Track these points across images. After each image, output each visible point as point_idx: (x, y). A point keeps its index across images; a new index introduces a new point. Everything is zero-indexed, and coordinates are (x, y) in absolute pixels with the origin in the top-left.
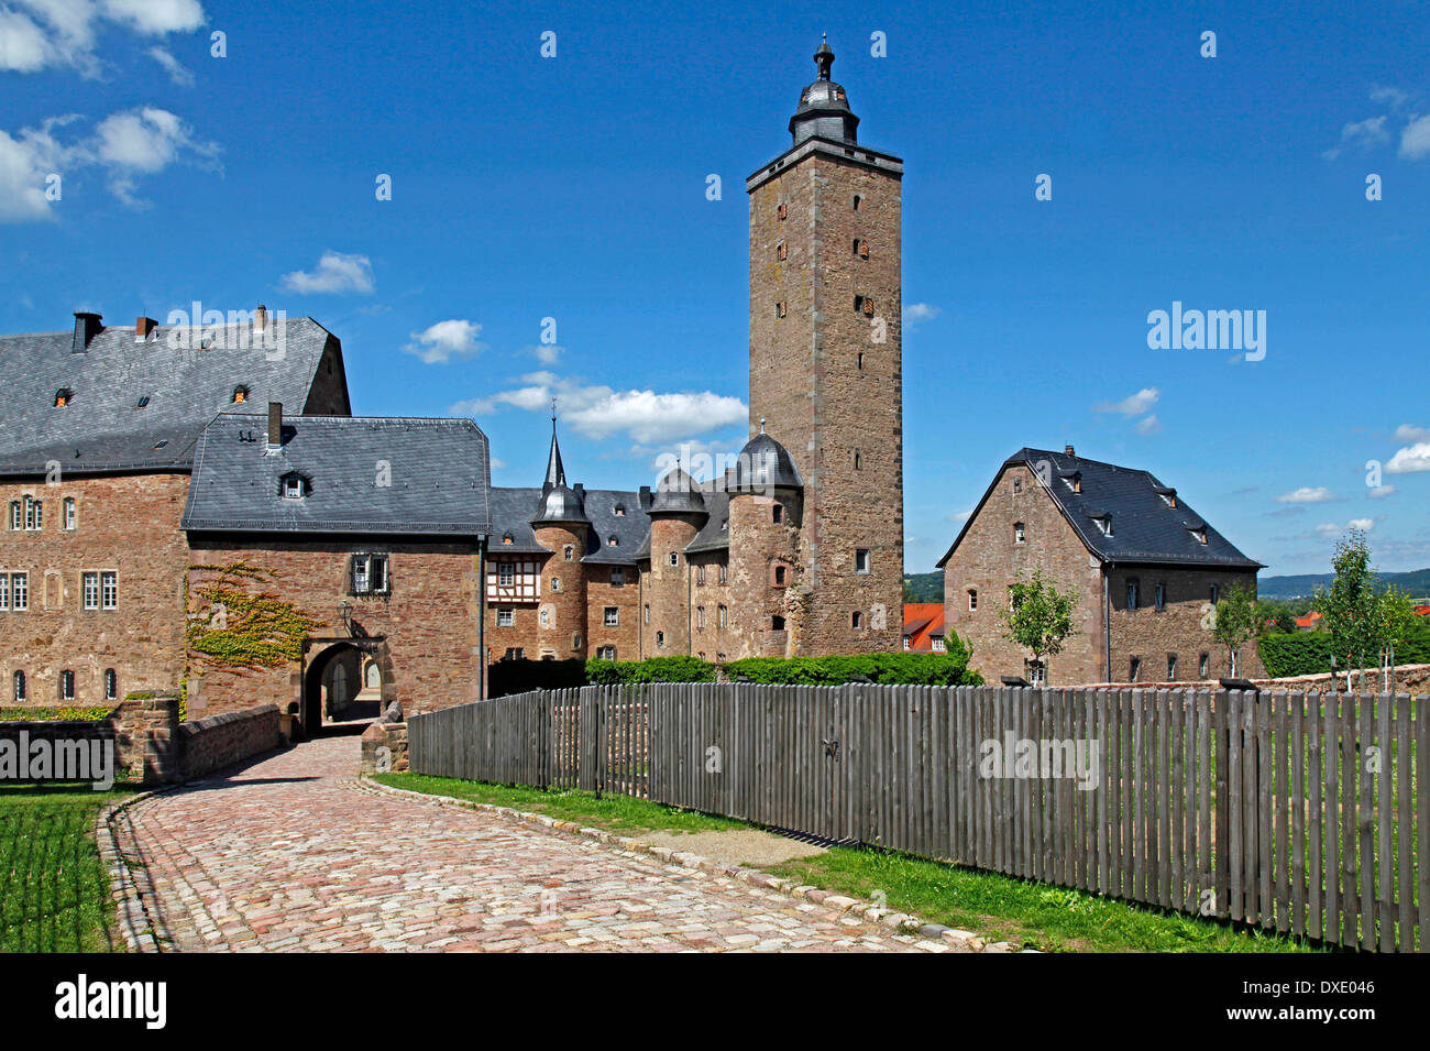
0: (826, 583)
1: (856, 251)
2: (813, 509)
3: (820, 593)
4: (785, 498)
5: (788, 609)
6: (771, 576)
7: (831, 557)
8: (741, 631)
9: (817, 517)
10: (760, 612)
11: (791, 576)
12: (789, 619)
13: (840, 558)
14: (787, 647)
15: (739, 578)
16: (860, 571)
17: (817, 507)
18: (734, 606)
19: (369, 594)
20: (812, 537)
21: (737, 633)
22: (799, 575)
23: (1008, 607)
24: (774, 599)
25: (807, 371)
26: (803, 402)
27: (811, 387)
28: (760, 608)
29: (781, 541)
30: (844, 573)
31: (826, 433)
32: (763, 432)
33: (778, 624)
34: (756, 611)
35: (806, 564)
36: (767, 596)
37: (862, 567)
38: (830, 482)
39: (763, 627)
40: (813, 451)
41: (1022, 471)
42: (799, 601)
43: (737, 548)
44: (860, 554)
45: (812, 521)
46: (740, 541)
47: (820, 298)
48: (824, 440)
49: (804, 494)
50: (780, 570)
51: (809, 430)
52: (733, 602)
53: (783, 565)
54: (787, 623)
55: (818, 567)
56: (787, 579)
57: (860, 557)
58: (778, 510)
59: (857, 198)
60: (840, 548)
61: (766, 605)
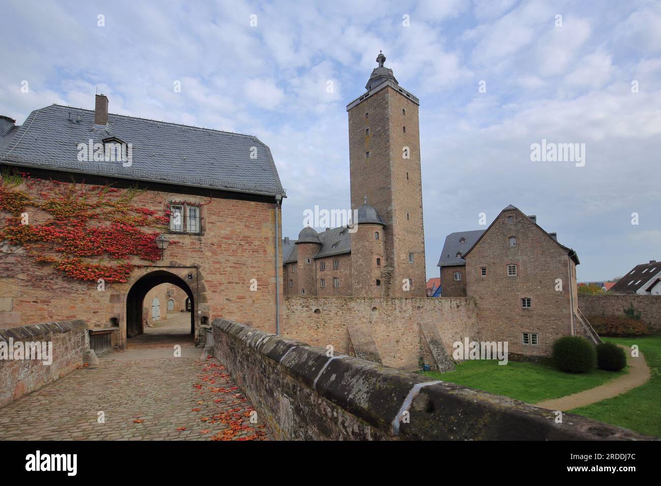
0: (399, 266)
1: (404, 131)
2: (392, 235)
3: (396, 270)
4: (379, 228)
5: (382, 277)
6: (375, 262)
7: (400, 256)
8: (361, 286)
9: (395, 238)
10: (371, 278)
11: (383, 262)
12: (382, 280)
13: (403, 256)
14: (383, 293)
15: (359, 263)
16: (410, 262)
17: (394, 233)
18: (357, 275)
19: (184, 233)
20: (392, 246)
21: (358, 287)
22: (386, 262)
23: (507, 274)
24: (376, 272)
25: (387, 177)
26: (386, 190)
27: (390, 183)
28: (371, 276)
29: (379, 247)
30: (405, 262)
31: (396, 203)
32: (365, 202)
33: (378, 282)
34: (369, 277)
35: (389, 258)
36: (373, 271)
37: (411, 260)
38: (398, 224)
39: (372, 284)
40: (391, 210)
41: (513, 213)
42: (388, 273)
43: (358, 250)
44: (411, 254)
45: (392, 239)
46: (359, 247)
47: (392, 147)
48: (396, 206)
49: (387, 228)
50: (378, 260)
51: (389, 202)
52: (356, 273)
53: (379, 258)
54: (382, 283)
55: (395, 259)
56: (381, 264)
57: (410, 256)
58: (377, 234)
59: (404, 110)
60: (403, 252)
61: (373, 275)
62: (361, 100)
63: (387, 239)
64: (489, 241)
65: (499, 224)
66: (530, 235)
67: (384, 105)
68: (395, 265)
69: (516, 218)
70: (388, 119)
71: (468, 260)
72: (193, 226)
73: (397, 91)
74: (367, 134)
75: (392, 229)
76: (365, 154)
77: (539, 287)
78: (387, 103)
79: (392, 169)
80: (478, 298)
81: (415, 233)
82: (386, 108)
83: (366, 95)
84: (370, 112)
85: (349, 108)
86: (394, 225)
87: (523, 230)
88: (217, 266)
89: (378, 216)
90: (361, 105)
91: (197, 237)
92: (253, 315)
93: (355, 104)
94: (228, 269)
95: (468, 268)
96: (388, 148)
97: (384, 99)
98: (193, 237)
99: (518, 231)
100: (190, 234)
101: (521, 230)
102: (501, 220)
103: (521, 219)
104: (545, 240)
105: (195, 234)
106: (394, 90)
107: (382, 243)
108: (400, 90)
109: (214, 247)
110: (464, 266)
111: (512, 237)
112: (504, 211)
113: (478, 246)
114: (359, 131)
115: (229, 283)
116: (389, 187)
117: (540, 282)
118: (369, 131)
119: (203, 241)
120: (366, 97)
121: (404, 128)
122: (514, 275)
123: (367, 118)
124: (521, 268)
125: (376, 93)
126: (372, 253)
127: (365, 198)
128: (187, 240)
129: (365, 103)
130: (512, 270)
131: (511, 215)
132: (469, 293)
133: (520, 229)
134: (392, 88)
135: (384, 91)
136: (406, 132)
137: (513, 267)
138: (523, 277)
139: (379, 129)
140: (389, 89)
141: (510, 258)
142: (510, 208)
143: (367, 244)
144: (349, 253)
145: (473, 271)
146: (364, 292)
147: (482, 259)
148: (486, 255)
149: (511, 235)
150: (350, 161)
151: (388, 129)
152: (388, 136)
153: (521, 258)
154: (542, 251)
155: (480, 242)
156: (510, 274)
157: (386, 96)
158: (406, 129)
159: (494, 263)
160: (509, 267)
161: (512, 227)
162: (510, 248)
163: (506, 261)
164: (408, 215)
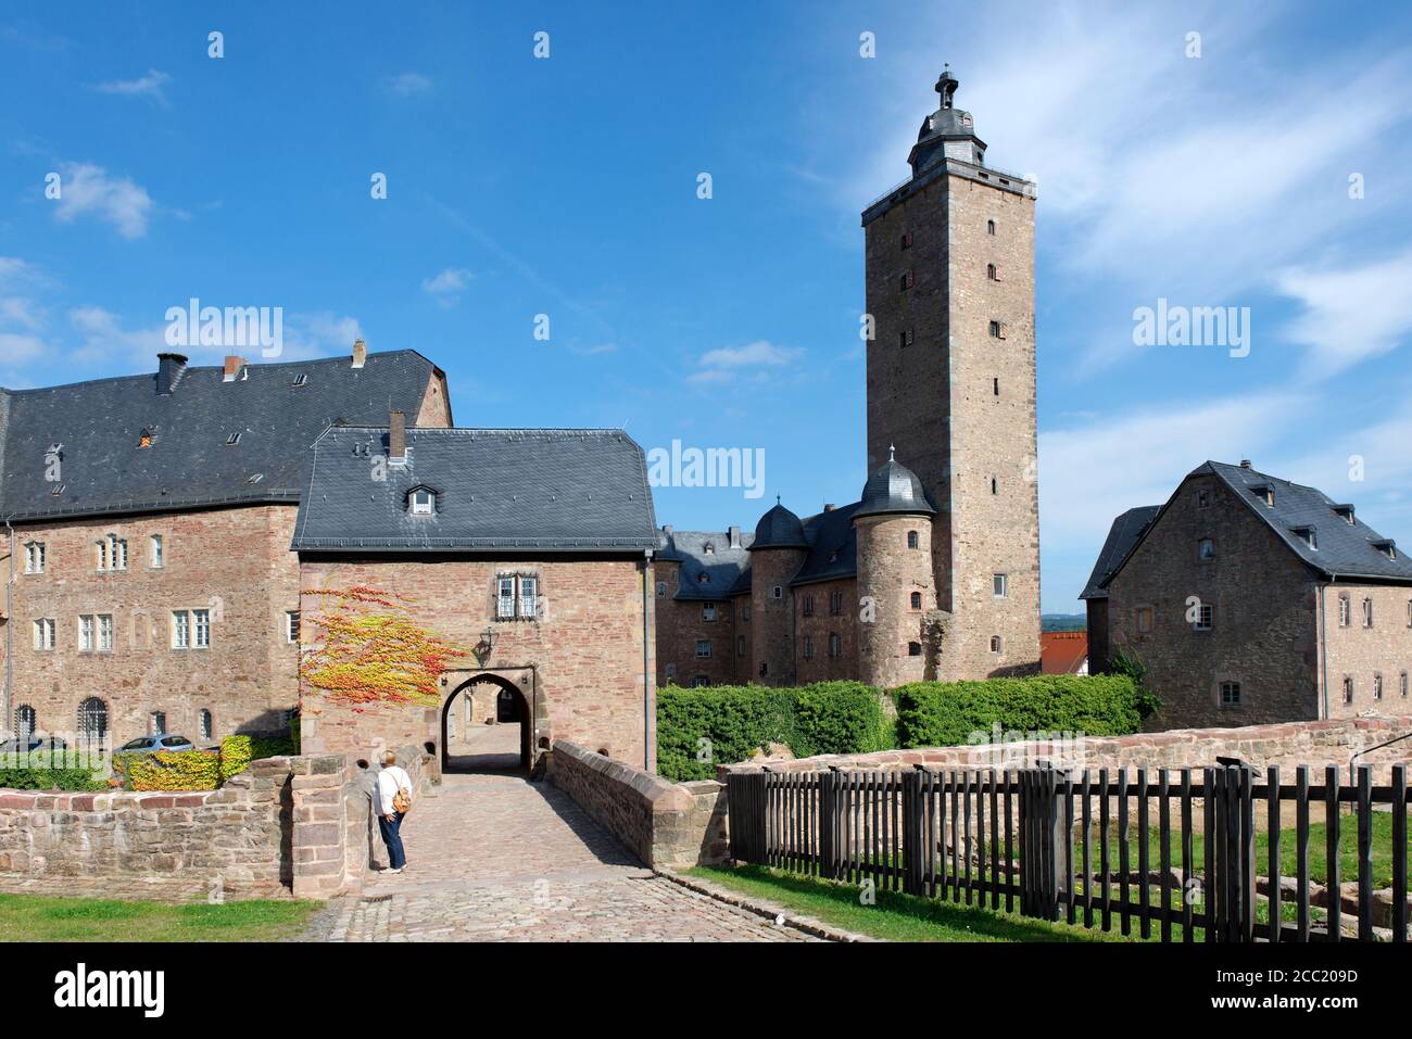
0: (964, 607)
1: (991, 276)
2: (950, 535)
3: (957, 618)
4: (920, 525)
5: (922, 636)
6: (905, 601)
7: (970, 581)
8: (873, 656)
9: (955, 543)
10: (896, 639)
11: (929, 601)
12: (922, 644)
13: (977, 584)
14: (922, 674)
16: (996, 597)
17: (954, 531)
18: (865, 633)
20: (949, 562)
21: (868, 660)
22: (936, 601)
23: (1192, 626)
24: (909, 624)
25: (942, 396)
26: (939, 427)
27: (946, 412)
28: (897, 634)
29: (919, 566)
30: (981, 599)
31: (962, 457)
32: (891, 460)
33: (914, 651)
34: (891, 636)
35: (943, 590)
36: (902, 621)
37: (998, 591)
38: (966, 508)
39: (899, 653)
40: (949, 476)
41: (1209, 483)
42: (936, 626)
43: (868, 574)
44: (998, 580)
45: (949, 546)
46: (872, 567)
47: (955, 322)
48: (959, 464)
49: (940, 522)
50: (916, 598)
51: (943, 455)
52: (864, 629)
53: (919, 591)
54: (923, 651)
55: (956, 591)
56: (923, 605)
58: (913, 536)
59: (991, 222)
60: (978, 573)
61: (901, 632)
62: (891, 201)
63: (938, 545)
64: (1158, 549)
65: (1180, 508)
66: (1242, 534)
67: (938, 219)
68: (955, 606)
69: (1215, 494)
70: (946, 254)
71: (1112, 593)
73: (975, 181)
74: (906, 287)
75: (950, 521)
76: (899, 337)
77: (1256, 657)
78: (944, 215)
79: (953, 377)
81: (1013, 525)
82: (943, 229)
83: (906, 189)
84: (911, 234)
85: (869, 217)
86: (954, 510)
87: (1228, 524)
89: (922, 494)
90: (892, 213)
93: (879, 210)
95: (1112, 612)
96: (945, 326)
97: (939, 203)
99: (1217, 525)
101: (1224, 524)
102: (1184, 497)
103: (1224, 496)
104: (1271, 547)
106: (965, 178)
107: (927, 555)
108: (980, 175)
110: (1105, 602)
111: (1206, 538)
112: (1191, 478)
113: (1134, 561)
114: (885, 278)
116: (944, 419)
117: (1259, 644)
118: (910, 278)
120: (902, 194)
121: (991, 266)
122: (1207, 629)
123: (904, 247)
124: (1220, 612)
125: (926, 186)
126: (899, 581)
127: (893, 447)
129: (900, 209)
130: (1204, 617)
131: (1205, 487)
133: (1221, 522)
134: (960, 177)
135: (939, 184)
136: (996, 276)
137: (1206, 609)
138: (1225, 633)
139: (927, 277)
140: (951, 178)
141: (1200, 588)
142: (1204, 471)
143: (888, 560)
144: (855, 579)
145: (1122, 620)
146: (880, 674)
147: (1141, 591)
148: (1151, 580)
149: (1204, 534)
151: (946, 280)
152: (947, 296)
153: (1221, 590)
154: (1266, 573)
155: (1140, 551)
156: (1199, 626)
157: (944, 196)
158: (995, 271)
159: (1166, 601)
161: (1208, 516)
162: (1200, 566)
164: (994, 482)
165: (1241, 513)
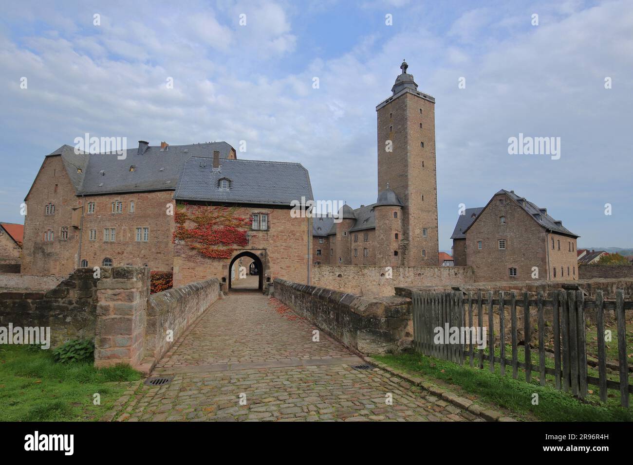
0: (413, 239)
1: (421, 127)
2: (408, 214)
3: (411, 243)
4: (398, 210)
5: (399, 249)
6: (393, 236)
7: (415, 230)
8: (382, 256)
9: (410, 217)
11: (400, 237)
12: (399, 251)
13: (418, 231)
14: (399, 262)
15: (381, 237)
16: (424, 236)
17: (410, 213)
18: (379, 247)
19: (259, 230)
20: (408, 223)
21: (380, 256)
22: (403, 237)
23: (498, 247)
24: (394, 245)
25: (405, 166)
26: (403, 177)
27: (407, 172)
28: (390, 248)
29: (397, 224)
30: (419, 236)
31: (412, 187)
32: (388, 188)
33: (396, 253)
34: (388, 249)
35: (405, 233)
36: (392, 244)
37: (424, 234)
38: (413, 205)
39: (391, 254)
40: (408, 194)
41: (503, 197)
42: (404, 246)
43: (380, 227)
44: (424, 230)
45: (408, 218)
46: (381, 224)
47: (410, 142)
48: (411, 189)
49: (404, 209)
50: (396, 235)
51: (406, 187)
52: (378, 246)
53: (398, 233)
54: (399, 253)
55: (411, 234)
56: (399, 237)
57: (424, 231)
58: (396, 213)
59: (421, 110)
60: (418, 227)
61: (391, 247)
62: (387, 102)
63: (404, 217)
64: (484, 220)
65: (493, 206)
66: (517, 215)
67: (403, 108)
68: (411, 239)
69: (506, 201)
70: (406, 119)
71: (468, 236)
72: (264, 226)
73: (415, 95)
74: (391, 130)
75: (408, 209)
77: (523, 259)
78: (406, 106)
79: (409, 160)
80: (475, 267)
81: (429, 212)
82: (405, 110)
83: (391, 99)
84: (394, 113)
85: (378, 108)
86: (410, 205)
87: (511, 211)
88: (276, 248)
89: (398, 199)
90: (387, 106)
91: (266, 232)
92: (295, 278)
93: (382, 106)
94: (282, 250)
95: (467, 242)
96: (406, 143)
97: (404, 102)
98: (264, 232)
99: (506, 212)
100: (262, 231)
101: (509, 211)
102: (493, 202)
103: (509, 201)
104: (527, 219)
105: (265, 231)
106: (412, 94)
107: (400, 221)
108: (417, 94)
109: (275, 238)
110: (465, 239)
111: (502, 216)
112: (496, 195)
113: (475, 224)
114: (385, 128)
115: (282, 258)
116: (406, 174)
117: (524, 254)
118: (393, 128)
119: (269, 235)
120: (390, 100)
121: (421, 124)
122: (503, 249)
123: (391, 117)
124: (509, 243)
125: (398, 98)
126: (391, 229)
127: (388, 184)
128: (260, 234)
129: (390, 105)
130: (502, 244)
131: (502, 198)
132: (469, 263)
134: (411, 94)
135: (404, 96)
136: (422, 127)
137: (503, 241)
138: (511, 250)
139: (400, 127)
140: (408, 94)
141: (501, 234)
142: (501, 193)
143: (387, 222)
144: (374, 229)
145: (471, 244)
146: (384, 261)
147: (478, 234)
148: (482, 231)
149: (501, 215)
150: (378, 152)
151: (406, 128)
152: (407, 133)
153: (509, 235)
154: (526, 229)
155: (478, 220)
156: (500, 247)
157: (405, 100)
158: (423, 125)
159: (488, 238)
160: (500, 242)
161: (502, 208)
162: (501, 226)
163: (498, 236)
164: (423, 196)
165: (516, 208)
